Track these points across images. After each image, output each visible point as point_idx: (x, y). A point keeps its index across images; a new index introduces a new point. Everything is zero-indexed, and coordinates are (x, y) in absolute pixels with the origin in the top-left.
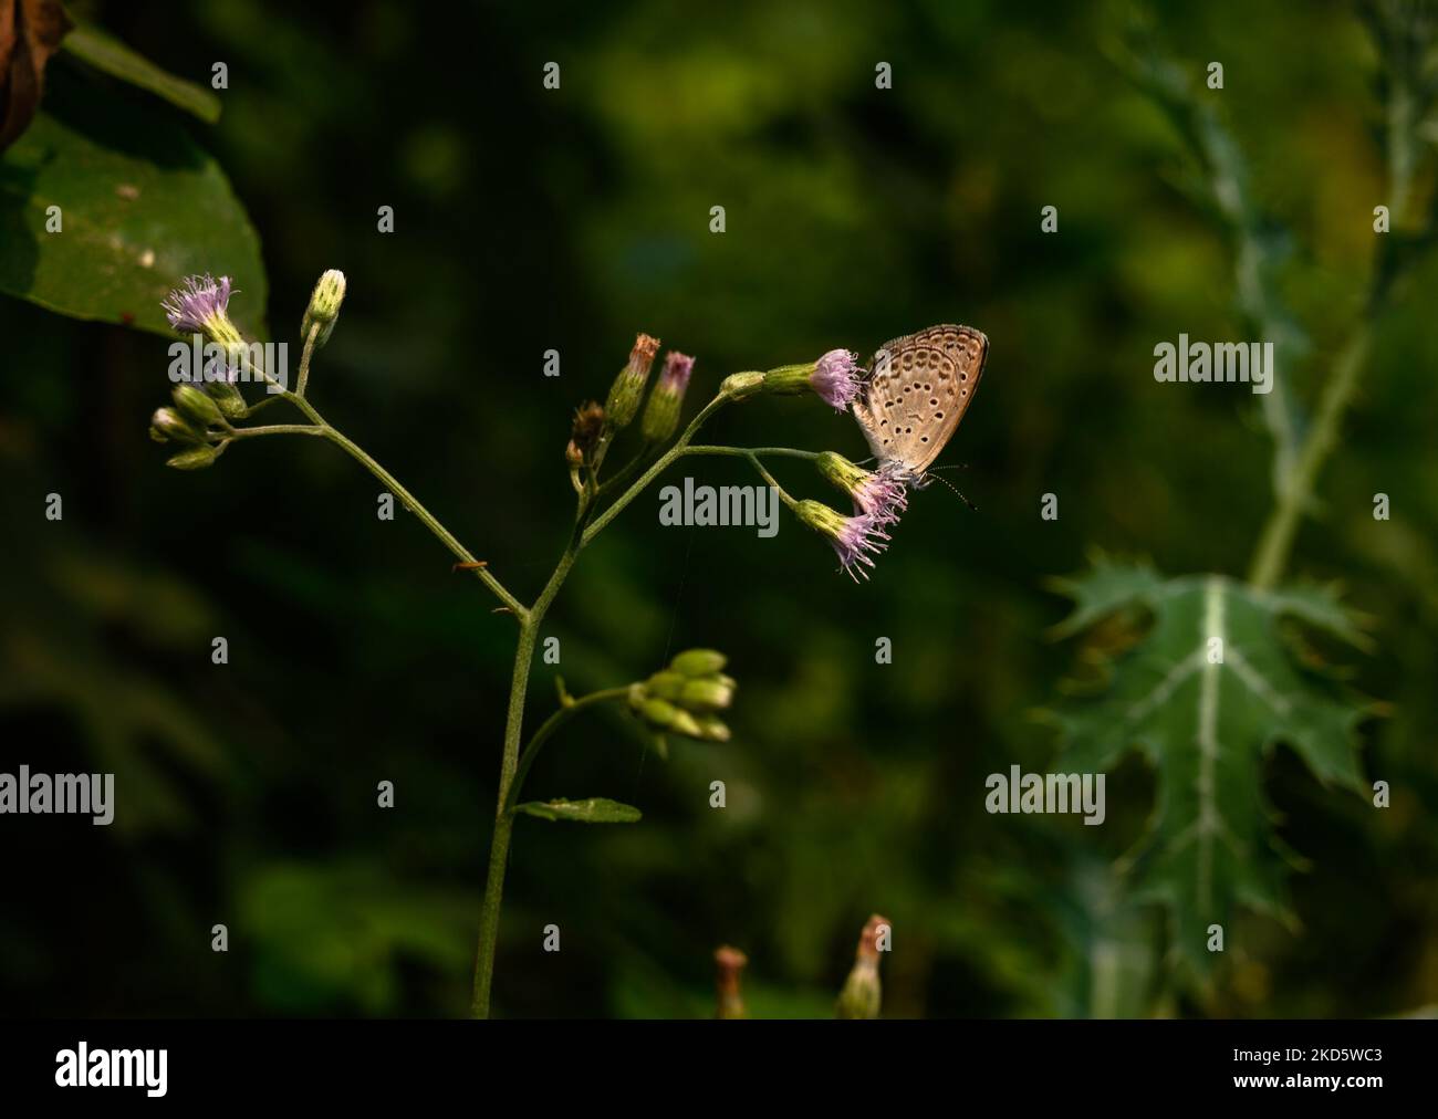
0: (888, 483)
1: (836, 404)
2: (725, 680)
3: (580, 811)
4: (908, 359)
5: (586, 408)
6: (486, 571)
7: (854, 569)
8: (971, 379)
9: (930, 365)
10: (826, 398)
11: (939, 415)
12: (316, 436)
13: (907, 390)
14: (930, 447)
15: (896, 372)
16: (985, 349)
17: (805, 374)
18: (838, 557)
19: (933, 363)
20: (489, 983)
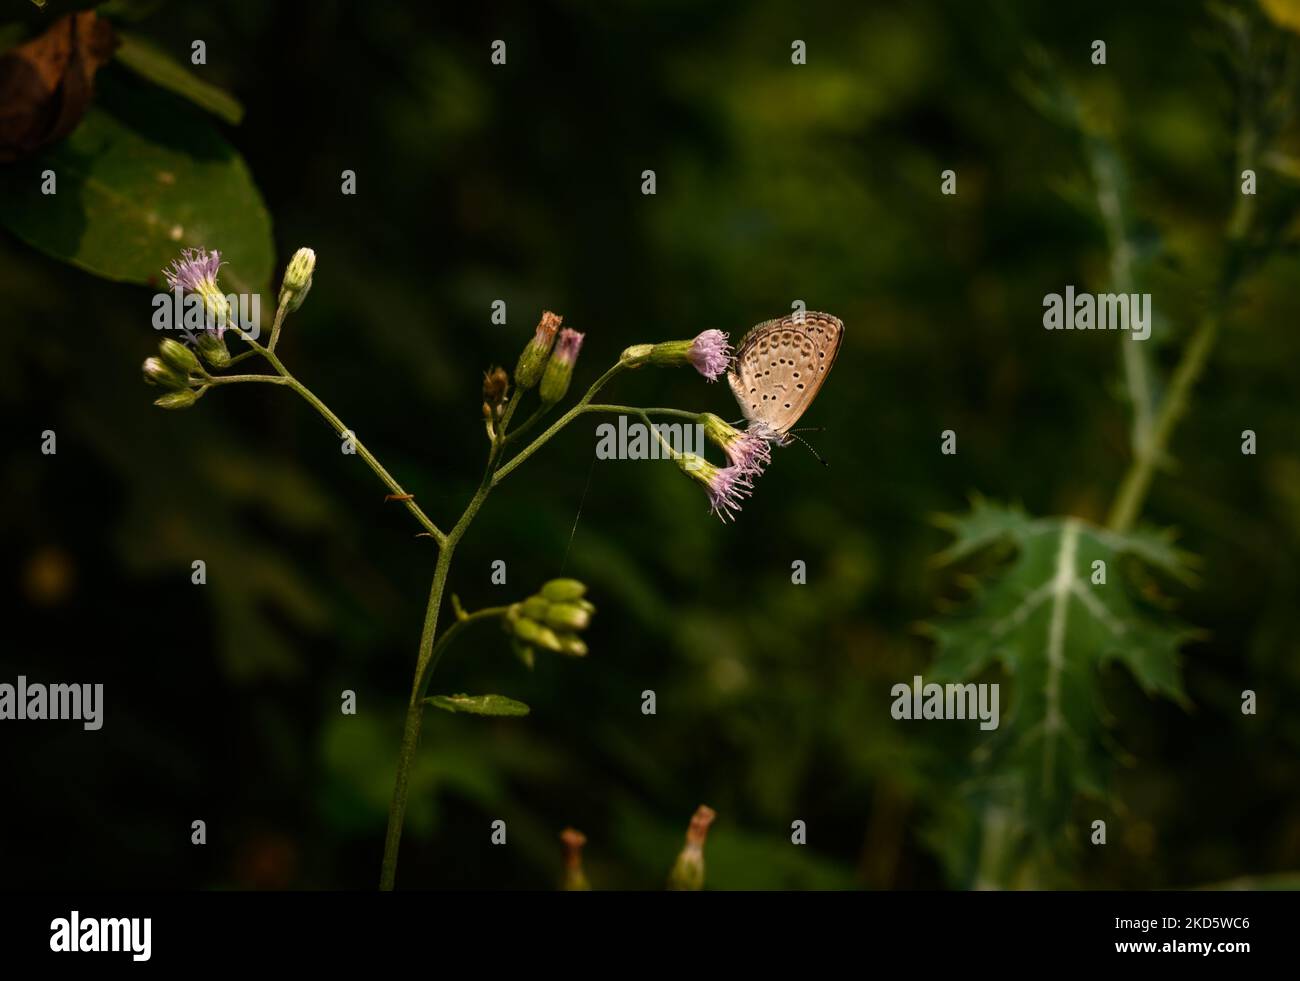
0: (754, 441)
1: (707, 375)
2: (587, 605)
3: (476, 705)
4: (775, 338)
5: (493, 372)
6: (413, 503)
7: (722, 511)
8: (828, 357)
9: (794, 344)
10: (700, 370)
11: (801, 386)
12: (280, 385)
13: (774, 364)
14: (792, 412)
15: (764, 349)
16: (841, 332)
17: (684, 349)
18: (710, 501)
19: (796, 342)
20: (397, 843)
